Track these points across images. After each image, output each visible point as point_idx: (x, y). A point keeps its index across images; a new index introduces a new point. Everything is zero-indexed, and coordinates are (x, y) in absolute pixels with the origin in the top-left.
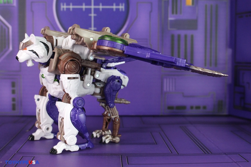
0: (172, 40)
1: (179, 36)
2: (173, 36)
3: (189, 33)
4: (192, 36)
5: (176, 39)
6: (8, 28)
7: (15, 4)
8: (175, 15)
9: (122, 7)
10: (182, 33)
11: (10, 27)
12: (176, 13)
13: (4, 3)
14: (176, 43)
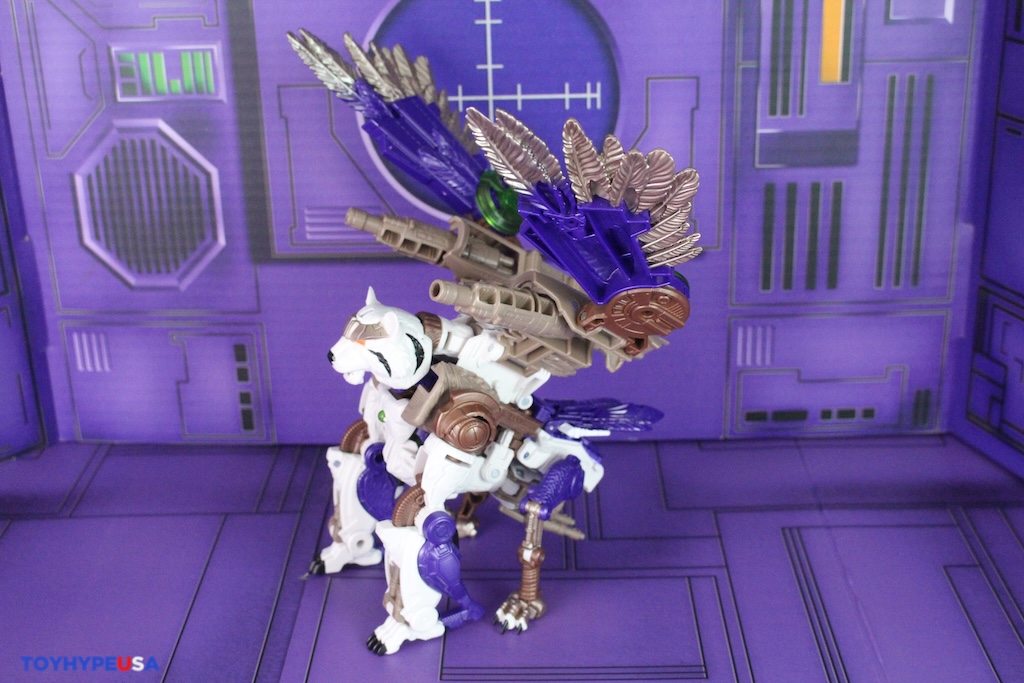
0: (769, 204)
1: (792, 189)
2: (770, 189)
3: (828, 176)
4: (838, 188)
5: (781, 197)
6: (208, 175)
7: (223, 95)
8: (779, 115)
9: (593, 96)
10: (804, 177)
11: (213, 171)
12: (785, 111)
13: (187, 92)
14: (780, 211)
